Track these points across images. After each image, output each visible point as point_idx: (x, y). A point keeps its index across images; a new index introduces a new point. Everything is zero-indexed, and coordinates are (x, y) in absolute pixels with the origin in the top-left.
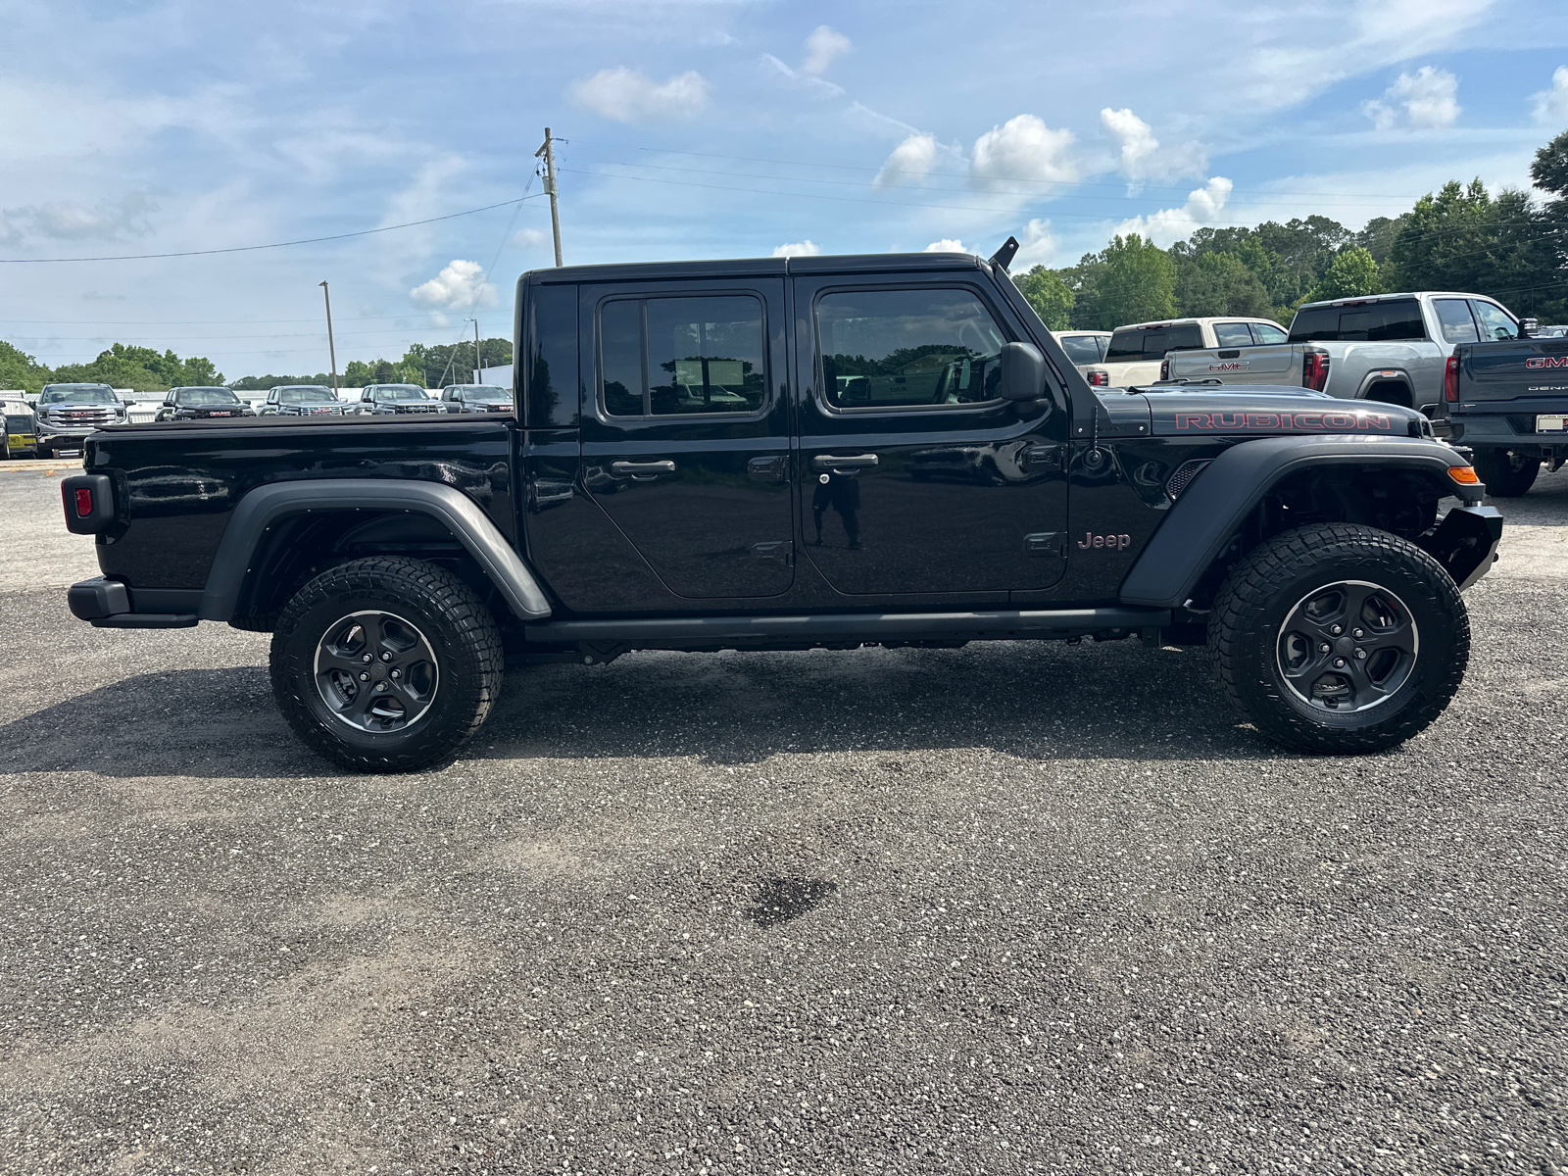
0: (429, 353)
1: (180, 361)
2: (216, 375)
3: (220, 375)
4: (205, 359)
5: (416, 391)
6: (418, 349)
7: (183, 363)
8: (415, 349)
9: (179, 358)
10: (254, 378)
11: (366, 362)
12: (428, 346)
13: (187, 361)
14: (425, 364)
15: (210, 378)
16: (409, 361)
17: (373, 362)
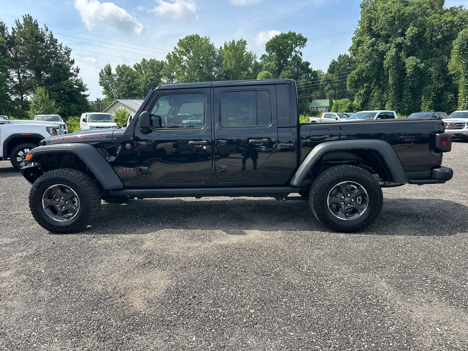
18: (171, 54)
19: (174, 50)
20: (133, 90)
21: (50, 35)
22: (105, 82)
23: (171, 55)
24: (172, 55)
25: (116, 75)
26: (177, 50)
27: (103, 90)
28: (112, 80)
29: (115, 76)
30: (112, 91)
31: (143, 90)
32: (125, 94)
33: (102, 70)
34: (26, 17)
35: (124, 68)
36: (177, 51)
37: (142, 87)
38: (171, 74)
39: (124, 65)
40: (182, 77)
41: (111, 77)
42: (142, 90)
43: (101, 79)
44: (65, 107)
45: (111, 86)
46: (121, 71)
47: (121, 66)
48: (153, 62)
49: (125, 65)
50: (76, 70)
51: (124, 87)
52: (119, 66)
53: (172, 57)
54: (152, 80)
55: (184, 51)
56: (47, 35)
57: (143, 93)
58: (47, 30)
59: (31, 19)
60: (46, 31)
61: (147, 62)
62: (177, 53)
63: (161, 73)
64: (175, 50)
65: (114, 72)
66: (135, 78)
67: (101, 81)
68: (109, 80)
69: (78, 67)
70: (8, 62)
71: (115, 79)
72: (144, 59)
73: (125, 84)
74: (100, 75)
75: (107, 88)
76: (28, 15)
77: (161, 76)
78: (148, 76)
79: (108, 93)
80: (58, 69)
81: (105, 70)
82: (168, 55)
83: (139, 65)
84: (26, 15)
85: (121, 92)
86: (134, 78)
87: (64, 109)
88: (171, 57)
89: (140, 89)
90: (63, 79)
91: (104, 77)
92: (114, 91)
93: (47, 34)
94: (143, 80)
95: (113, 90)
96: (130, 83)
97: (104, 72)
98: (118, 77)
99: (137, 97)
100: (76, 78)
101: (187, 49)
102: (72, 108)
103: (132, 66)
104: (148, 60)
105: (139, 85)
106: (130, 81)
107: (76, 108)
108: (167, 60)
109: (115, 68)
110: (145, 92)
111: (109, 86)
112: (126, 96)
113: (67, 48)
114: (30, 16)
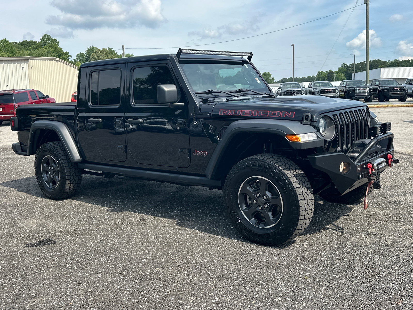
0: (349, 67)
1: (261, 73)
2: (272, 78)
3: (273, 78)
4: (269, 73)
5: (328, 83)
6: (344, 65)
7: (262, 74)
8: (343, 65)
9: (261, 72)
10: (286, 78)
11: (324, 71)
12: (348, 64)
13: (263, 73)
14: (346, 71)
15: (270, 79)
16: (340, 70)
17: (327, 71)
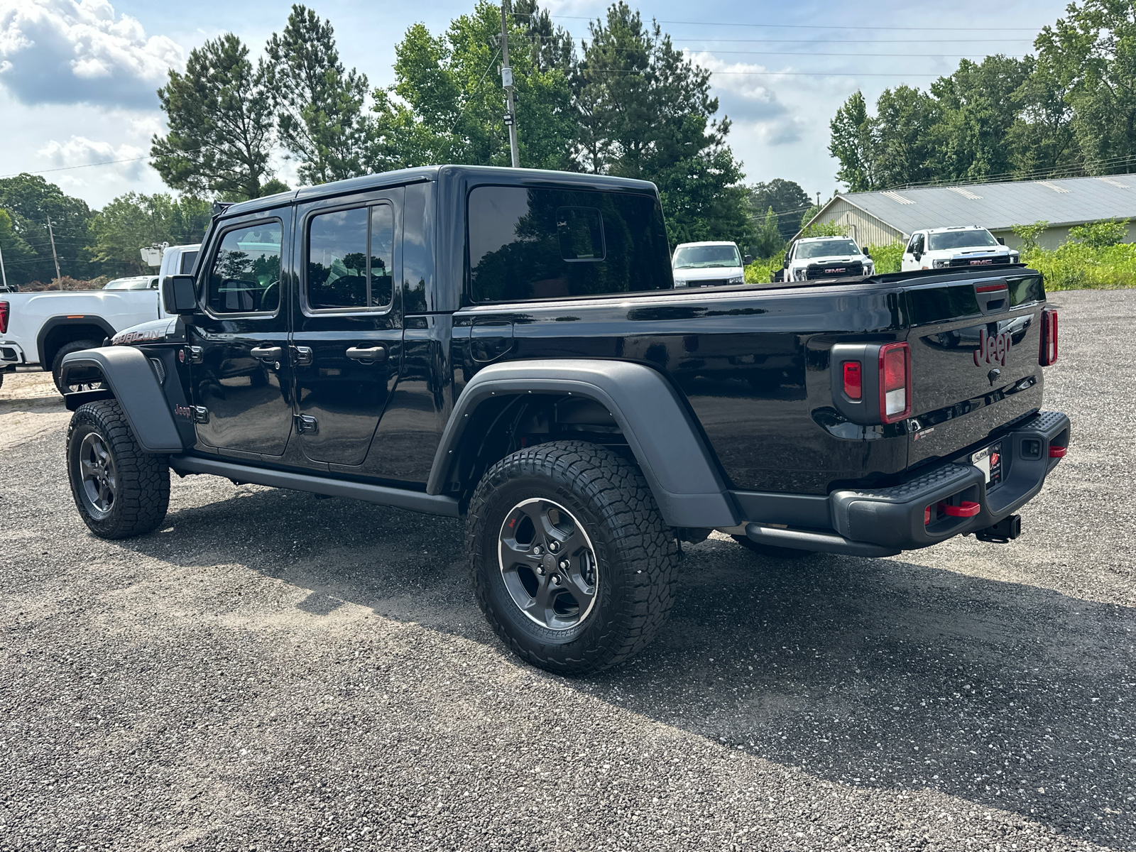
18: (1055, 30)
19: (1064, 16)
20: (923, 157)
21: (663, 44)
22: (846, 145)
23: (1053, 34)
24: (1057, 31)
25: (878, 119)
26: (1076, 13)
27: (840, 167)
28: (867, 135)
29: (876, 123)
30: (864, 167)
31: (954, 156)
32: (900, 174)
33: (839, 112)
34: (615, 9)
35: (902, 98)
36: (1078, 15)
37: (949, 149)
38: (1057, 93)
39: (902, 88)
40: (1087, 99)
41: (862, 129)
42: (950, 157)
43: (835, 138)
44: (683, 228)
45: (863, 153)
46: (892, 106)
47: (893, 91)
48: (995, 65)
49: (906, 87)
50: (722, 127)
51: (898, 152)
52: (888, 92)
53: (1057, 39)
54: (983, 122)
55: (1105, 11)
56: (657, 47)
57: (952, 164)
58: (657, 33)
59: (625, 11)
60: (654, 37)
61: (975, 67)
62: (1076, 24)
63: (1016, 95)
64: (1072, 14)
65: (872, 112)
66: (934, 121)
67: (837, 143)
68: (857, 137)
69: (726, 117)
70: (567, 129)
71: (875, 132)
72: (965, 62)
73: (900, 144)
74: (834, 126)
75: (850, 160)
76: (621, 3)
77: (1020, 106)
78: (971, 112)
79: (853, 174)
80: (671, 130)
81: (848, 111)
82: (1044, 33)
83: (949, 82)
84: (614, 5)
85: (887, 168)
86: (929, 122)
87: (680, 233)
88: (1054, 38)
89: (946, 153)
90: (683, 155)
91: (845, 129)
92: (869, 170)
93: (658, 43)
94: (955, 126)
95: (866, 165)
96: (917, 140)
97: (845, 115)
98: (882, 126)
99: (935, 178)
100: (720, 147)
101: (1113, 5)
102: (699, 230)
103: (925, 88)
104: (979, 62)
105: (942, 140)
106: (916, 132)
107: (709, 228)
108: (1039, 52)
109: (877, 101)
110: (960, 161)
111: (856, 154)
112: (902, 180)
113: (701, 70)
114: (623, 4)
